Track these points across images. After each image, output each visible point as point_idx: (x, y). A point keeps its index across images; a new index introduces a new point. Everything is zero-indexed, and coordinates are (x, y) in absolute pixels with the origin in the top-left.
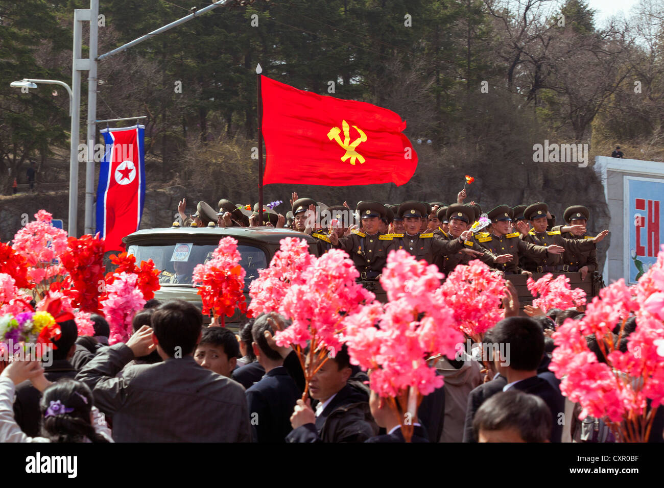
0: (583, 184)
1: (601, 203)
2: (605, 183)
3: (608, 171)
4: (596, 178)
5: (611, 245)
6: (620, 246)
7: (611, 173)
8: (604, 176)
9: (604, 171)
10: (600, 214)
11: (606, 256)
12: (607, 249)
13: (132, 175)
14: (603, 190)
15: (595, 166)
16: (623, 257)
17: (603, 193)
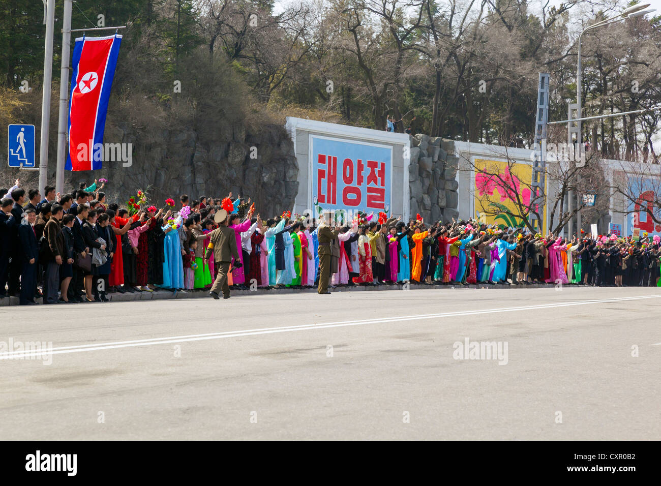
0: (276, 140)
1: (291, 156)
2: (294, 140)
3: (297, 130)
4: (288, 135)
5: (299, 192)
6: (305, 194)
7: (299, 132)
8: (294, 134)
9: (293, 129)
10: (291, 166)
11: (294, 202)
12: (295, 196)
13: (93, 84)
14: (293, 145)
15: (286, 125)
16: (307, 203)
17: (293, 148)
